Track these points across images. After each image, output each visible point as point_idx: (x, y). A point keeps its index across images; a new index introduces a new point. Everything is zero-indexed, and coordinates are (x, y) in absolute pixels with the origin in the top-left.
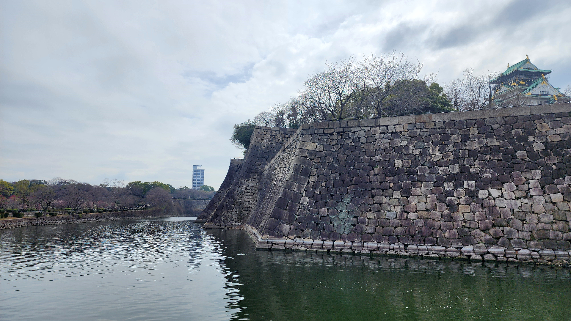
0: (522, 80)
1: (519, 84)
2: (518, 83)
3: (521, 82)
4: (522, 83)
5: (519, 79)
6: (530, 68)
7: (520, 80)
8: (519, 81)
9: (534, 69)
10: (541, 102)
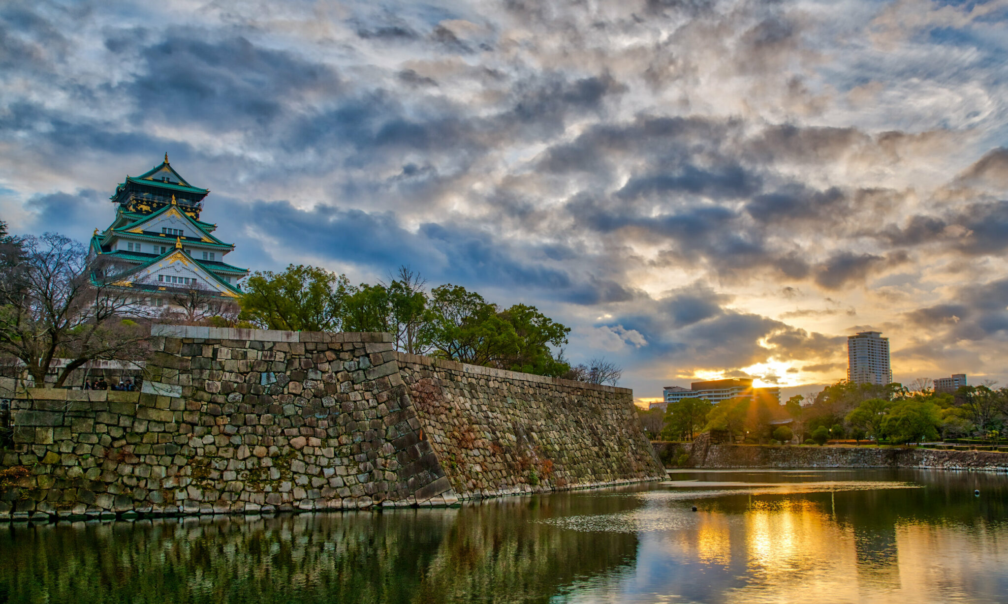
0: (142, 201)
1: (137, 209)
2: (135, 206)
3: (142, 206)
4: (145, 208)
5: (137, 200)
6: (170, 181)
7: (140, 202)
8: (138, 203)
9: (177, 184)
10: (163, 249)
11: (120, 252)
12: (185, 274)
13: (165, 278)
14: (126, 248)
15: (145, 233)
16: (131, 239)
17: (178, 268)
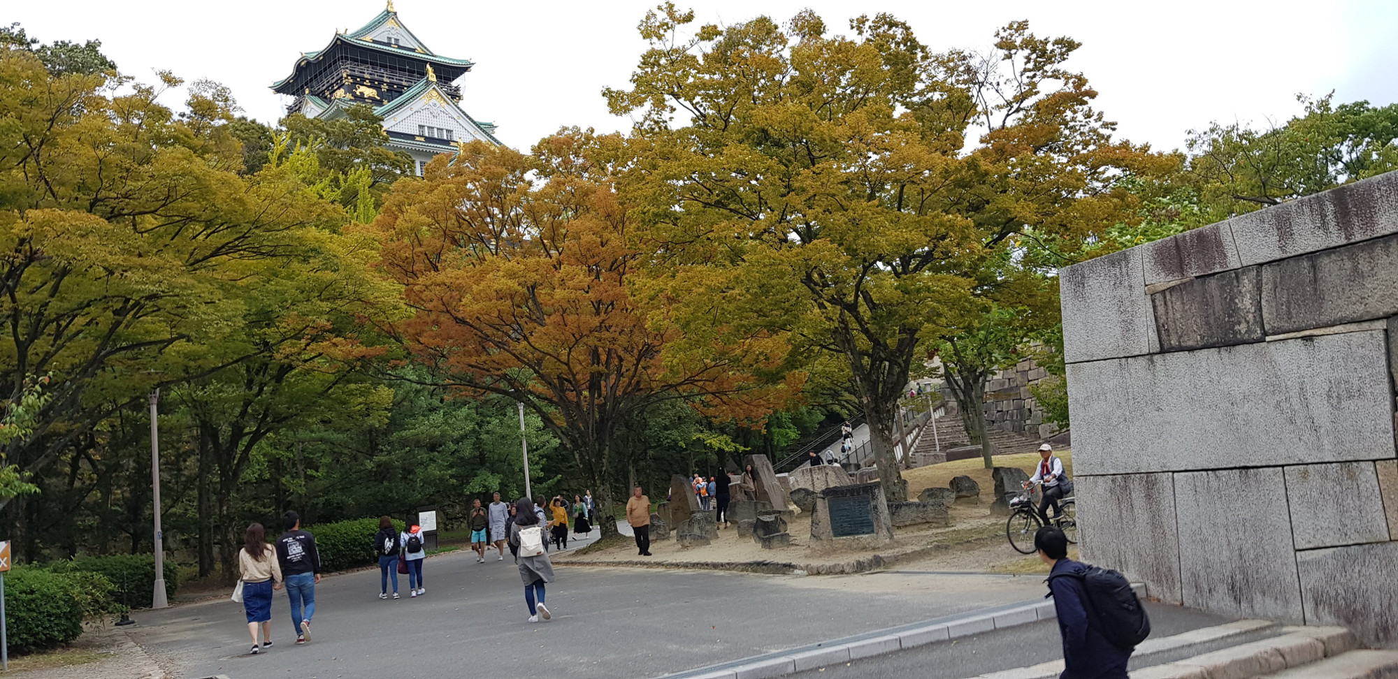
0: (363, 79)
1: (354, 95)
2: (351, 89)
3: (362, 89)
4: (369, 92)
5: (355, 78)
6: (401, 43)
7: (358, 80)
8: (354, 84)
9: (412, 49)
15: (391, 134)
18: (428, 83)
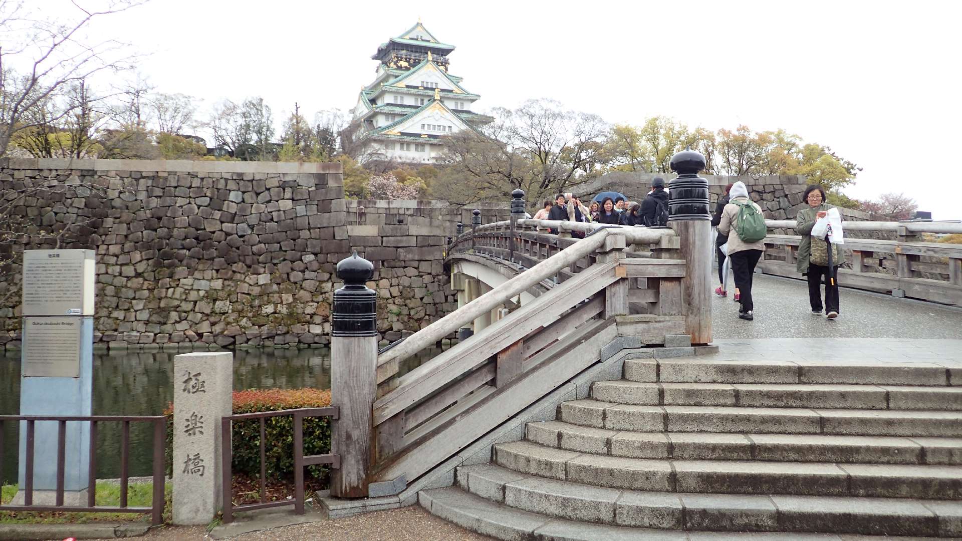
0: (402, 58)
1: (397, 66)
2: (396, 63)
3: (401, 63)
4: (404, 64)
5: (397, 57)
6: (424, 38)
7: (400, 59)
9: (429, 42)
10: (422, 100)
11: (388, 104)
12: (442, 122)
13: (426, 127)
14: (392, 101)
15: (408, 87)
16: (396, 93)
17: (437, 117)
18: (428, 61)
